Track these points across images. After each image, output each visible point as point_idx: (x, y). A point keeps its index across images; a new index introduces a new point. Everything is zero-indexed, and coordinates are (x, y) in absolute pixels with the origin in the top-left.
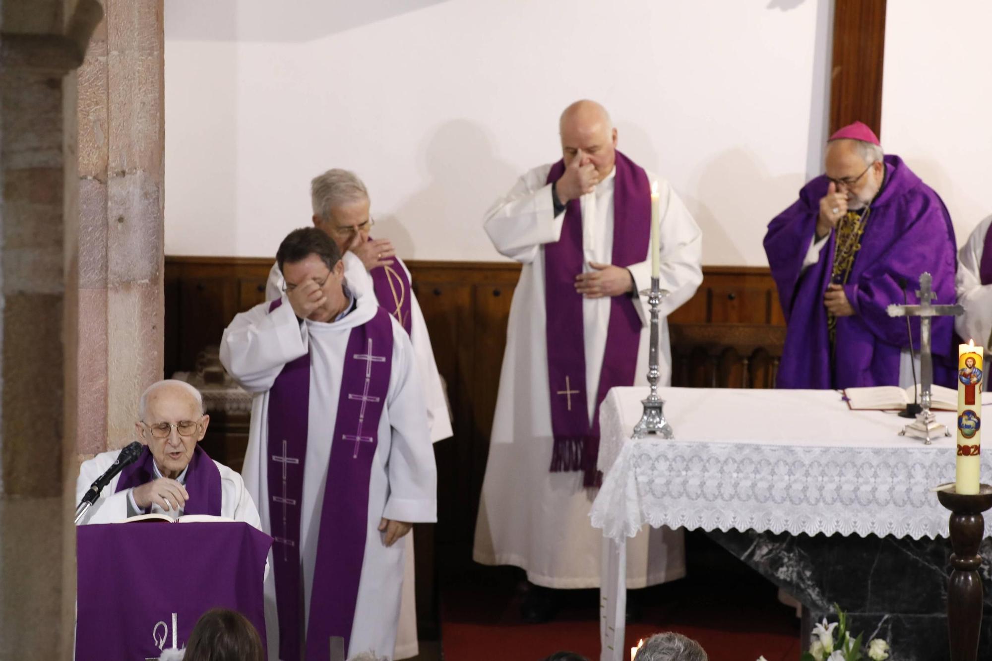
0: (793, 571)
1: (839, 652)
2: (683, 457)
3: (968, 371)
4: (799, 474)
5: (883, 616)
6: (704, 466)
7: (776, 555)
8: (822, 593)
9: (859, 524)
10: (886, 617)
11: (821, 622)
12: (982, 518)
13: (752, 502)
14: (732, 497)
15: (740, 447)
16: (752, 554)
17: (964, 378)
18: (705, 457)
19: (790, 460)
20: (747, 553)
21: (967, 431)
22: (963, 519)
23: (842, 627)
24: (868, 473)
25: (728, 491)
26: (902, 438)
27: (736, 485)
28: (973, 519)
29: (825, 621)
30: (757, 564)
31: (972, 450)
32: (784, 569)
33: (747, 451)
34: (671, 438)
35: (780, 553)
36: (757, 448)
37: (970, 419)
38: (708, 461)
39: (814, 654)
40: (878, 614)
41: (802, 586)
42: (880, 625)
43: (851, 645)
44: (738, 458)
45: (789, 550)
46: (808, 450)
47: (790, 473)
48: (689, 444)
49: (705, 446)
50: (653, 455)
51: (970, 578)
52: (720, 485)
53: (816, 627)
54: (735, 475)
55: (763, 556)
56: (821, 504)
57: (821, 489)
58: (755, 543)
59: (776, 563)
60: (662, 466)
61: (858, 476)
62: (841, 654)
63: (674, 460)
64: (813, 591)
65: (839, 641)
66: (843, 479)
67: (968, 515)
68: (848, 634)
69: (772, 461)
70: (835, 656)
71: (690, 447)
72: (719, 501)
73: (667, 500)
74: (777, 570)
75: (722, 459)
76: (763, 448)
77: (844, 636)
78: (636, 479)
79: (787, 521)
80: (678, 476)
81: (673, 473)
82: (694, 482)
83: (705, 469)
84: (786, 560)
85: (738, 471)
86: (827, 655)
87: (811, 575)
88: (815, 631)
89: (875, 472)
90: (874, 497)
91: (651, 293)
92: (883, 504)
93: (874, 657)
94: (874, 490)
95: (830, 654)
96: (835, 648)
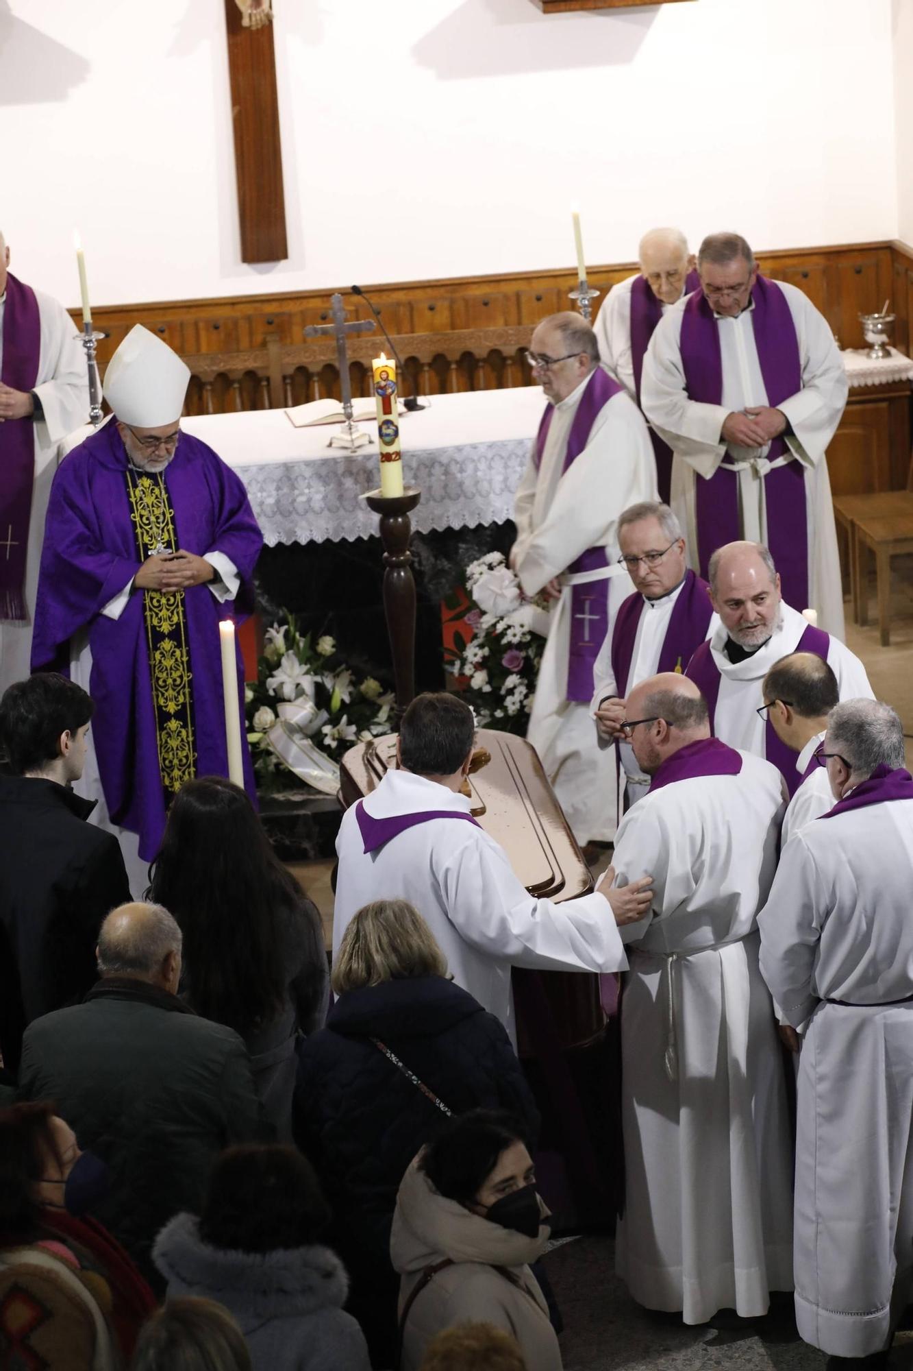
1: (291, 652)
3: (383, 383)
5: (328, 614)
8: (271, 600)
9: (298, 533)
10: (330, 614)
11: (272, 626)
12: (407, 517)
17: (380, 391)
21: (387, 439)
22: (392, 520)
23: (292, 629)
24: (302, 484)
26: (329, 449)
28: (400, 520)
29: (276, 625)
31: (394, 456)
37: (388, 428)
39: (269, 657)
40: (322, 614)
42: (326, 622)
43: (302, 645)
51: (402, 574)
53: (268, 631)
61: (293, 488)
62: (293, 654)
64: (263, 598)
65: (290, 641)
67: (396, 516)
68: (297, 635)
70: (288, 655)
77: (294, 637)
86: (280, 656)
87: (259, 584)
88: (267, 636)
89: (309, 483)
90: (310, 506)
91: (85, 336)
92: (319, 512)
93: (323, 653)
94: (309, 500)
95: (283, 655)
96: (287, 649)
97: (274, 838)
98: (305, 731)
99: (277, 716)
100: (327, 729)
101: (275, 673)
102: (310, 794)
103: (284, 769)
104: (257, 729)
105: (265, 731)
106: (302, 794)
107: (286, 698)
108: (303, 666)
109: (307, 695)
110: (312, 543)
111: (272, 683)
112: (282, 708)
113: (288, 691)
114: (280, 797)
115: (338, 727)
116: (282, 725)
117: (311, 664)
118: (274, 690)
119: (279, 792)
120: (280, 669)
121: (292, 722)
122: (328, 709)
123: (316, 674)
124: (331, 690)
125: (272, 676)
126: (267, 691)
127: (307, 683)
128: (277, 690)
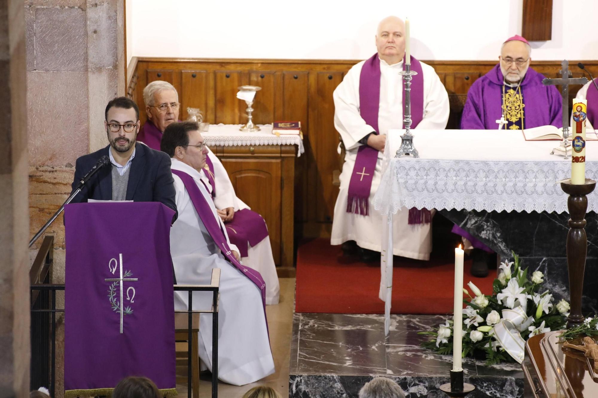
0: (490, 233)
1: (514, 278)
2: (425, 168)
3: (578, 114)
4: (491, 177)
5: (542, 259)
6: (437, 173)
7: (480, 224)
8: (507, 246)
9: (526, 205)
10: (544, 259)
11: (504, 262)
12: (586, 198)
13: (465, 193)
14: (453, 191)
15: (457, 162)
16: (466, 224)
17: (576, 118)
18: (437, 168)
19: (486, 169)
20: (463, 223)
21: (577, 148)
22: (576, 199)
23: (516, 264)
24: (531, 176)
25: (450, 187)
27: (455, 184)
28: (581, 199)
29: (506, 261)
30: (469, 229)
31: (580, 159)
32: (485, 232)
33: (461, 164)
34: (418, 157)
35: (482, 223)
36: (468, 163)
37: (579, 141)
38: (439, 170)
39: (501, 280)
40: (540, 257)
41: (495, 242)
42: (541, 263)
43: (521, 274)
44: (457, 168)
45: (487, 221)
46: (497, 163)
47: (487, 177)
48: (428, 161)
49: (437, 161)
50: (407, 167)
51: (580, 233)
52: (446, 184)
53: (502, 264)
54: (454, 178)
55: (472, 225)
56: (505, 194)
57: (505, 185)
58: (467, 217)
59: (480, 228)
60: (412, 173)
61: (526, 178)
62: (516, 280)
63: (419, 170)
64: (502, 245)
65: (514, 273)
66: (517, 179)
67: (578, 196)
68: (520, 268)
69: (476, 170)
70: (512, 281)
71: (429, 162)
72: (445, 194)
73: (415, 193)
74: (481, 232)
75: (447, 169)
76: (471, 162)
77: (517, 269)
78: (398, 180)
79: (484, 204)
80: (422, 179)
81: (419, 177)
82: (431, 183)
83: (437, 175)
84: (485, 227)
85: (457, 176)
86: (507, 280)
87: (500, 236)
88: (500, 267)
89: (536, 175)
90: (535, 190)
91: (405, 73)
92: (540, 194)
93: (535, 281)
94: (535, 186)
95: (509, 280)
96: (512, 277)
97: (490, 392)
98: (519, 328)
99: (501, 317)
100: (531, 328)
101: (503, 290)
102: (517, 368)
103: (502, 351)
104: (488, 324)
105: (493, 325)
106: (511, 367)
107: (509, 307)
108: (521, 288)
109: (521, 306)
110: (534, 212)
111: (500, 297)
112: (504, 312)
113: (510, 303)
114: (497, 367)
115: (539, 328)
116: (503, 322)
117: (526, 287)
118: (501, 301)
119: (497, 364)
120: (507, 288)
121: (510, 322)
122: (534, 317)
123: (529, 294)
124: (537, 305)
125: (501, 292)
126: (497, 301)
127: (523, 299)
128: (503, 301)
